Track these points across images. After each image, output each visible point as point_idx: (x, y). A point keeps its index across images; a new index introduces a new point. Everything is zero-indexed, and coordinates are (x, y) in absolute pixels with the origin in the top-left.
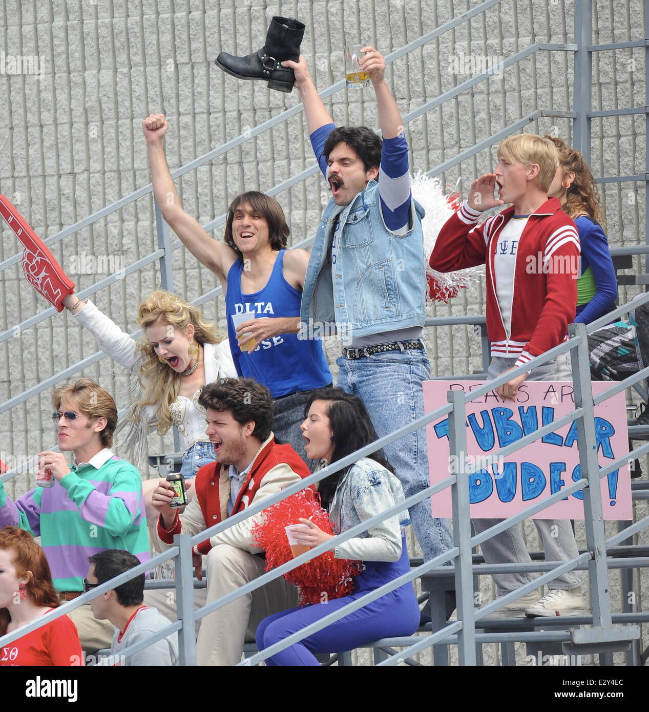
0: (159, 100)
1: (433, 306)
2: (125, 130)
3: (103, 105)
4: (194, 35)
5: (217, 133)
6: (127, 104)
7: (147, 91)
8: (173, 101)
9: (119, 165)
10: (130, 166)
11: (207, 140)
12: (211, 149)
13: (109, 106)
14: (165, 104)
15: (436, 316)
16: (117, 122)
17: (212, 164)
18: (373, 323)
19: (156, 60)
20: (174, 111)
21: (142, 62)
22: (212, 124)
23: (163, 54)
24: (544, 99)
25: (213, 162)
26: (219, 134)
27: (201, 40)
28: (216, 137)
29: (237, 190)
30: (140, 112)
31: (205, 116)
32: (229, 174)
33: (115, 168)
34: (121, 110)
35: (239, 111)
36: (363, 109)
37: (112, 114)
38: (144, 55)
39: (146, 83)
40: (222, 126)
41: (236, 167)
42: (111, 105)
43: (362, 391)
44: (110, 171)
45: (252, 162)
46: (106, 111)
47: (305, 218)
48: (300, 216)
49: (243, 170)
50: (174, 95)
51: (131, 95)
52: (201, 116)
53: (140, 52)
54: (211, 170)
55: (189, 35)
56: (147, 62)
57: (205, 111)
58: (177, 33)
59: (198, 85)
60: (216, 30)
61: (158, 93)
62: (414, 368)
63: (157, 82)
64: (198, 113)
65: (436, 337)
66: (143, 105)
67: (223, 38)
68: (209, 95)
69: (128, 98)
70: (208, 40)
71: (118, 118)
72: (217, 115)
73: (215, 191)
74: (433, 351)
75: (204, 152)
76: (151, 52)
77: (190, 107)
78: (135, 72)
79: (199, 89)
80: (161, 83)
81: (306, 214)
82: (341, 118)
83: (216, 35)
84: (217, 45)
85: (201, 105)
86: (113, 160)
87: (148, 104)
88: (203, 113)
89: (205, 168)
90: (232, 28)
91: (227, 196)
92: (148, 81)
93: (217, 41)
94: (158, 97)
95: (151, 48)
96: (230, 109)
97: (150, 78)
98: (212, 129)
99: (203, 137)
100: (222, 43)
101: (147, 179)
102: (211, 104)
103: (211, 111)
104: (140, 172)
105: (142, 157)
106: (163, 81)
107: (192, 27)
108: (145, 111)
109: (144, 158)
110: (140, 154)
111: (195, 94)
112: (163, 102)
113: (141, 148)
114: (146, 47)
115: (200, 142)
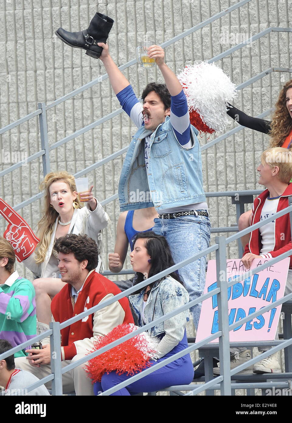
0: (42, 59)
1: (207, 186)
2: (22, 78)
3: (8, 63)
4: (64, 21)
5: (77, 80)
6: (23, 62)
7: (35, 54)
8: (51, 60)
9: (18, 99)
10: (24, 100)
11: (71, 84)
12: (74, 90)
13: (12, 63)
14: (46, 62)
15: (208, 191)
16: (17, 73)
17: (74, 99)
18: (175, 201)
19: (41, 36)
20: (52, 66)
21: (32, 37)
22: (74, 74)
23: (45, 32)
24: (275, 61)
25: (75, 98)
26: (78, 81)
27: (68, 24)
28: (77, 83)
29: (89, 114)
30: (31, 67)
31: (70, 70)
32: (84, 105)
33: (15, 101)
34: (19, 66)
35: (91, 66)
37: (14, 68)
38: (34, 32)
39: (35, 50)
40: (80, 75)
41: (89, 101)
42: (14, 63)
43: (169, 236)
44: (13, 102)
45: (98, 97)
46: (11, 66)
47: (130, 131)
48: (127, 131)
49: (93, 102)
50: (51, 57)
51: (26, 56)
52: (68, 69)
53: (31, 31)
54: (73, 102)
55: (61, 21)
56: (36, 36)
57: (70, 67)
58: (54, 20)
59: (66, 51)
60: (77, 18)
61: (42, 56)
62: (202, 227)
63: (41, 49)
64: (66, 68)
66: (32, 63)
67: (81, 23)
68: (72, 57)
69: (24, 58)
70: (73, 24)
71: (17, 71)
72: (77, 69)
73: (76, 115)
75: (69, 91)
76: (38, 31)
77: (61, 64)
78: (28, 43)
79: (67, 53)
80: (44, 50)
81: (130, 129)
82: (152, 71)
83: (77, 21)
84: (78, 27)
85: (68, 63)
86: (14, 96)
87: (35, 62)
88: (69, 68)
89: (70, 101)
90: (87, 17)
91: (83, 118)
92: (36, 48)
93: (78, 25)
94: (42, 58)
95: (38, 28)
96: (86, 65)
97: (37, 46)
98: (74, 77)
99: (69, 82)
100: (81, 25)
101: (35, 107)
102: (74, 62)
103: (74, 66)
104: (31, 103)
105: (32, 94)
106: (45, 48)
107: (63, 16)
108: (34, 67)
109: (33, 95)
110: (31, 92)
111: (65, 56)
112: (45, 61)
113: (32, 88)
114: (35, 28)
115: (67, 85)
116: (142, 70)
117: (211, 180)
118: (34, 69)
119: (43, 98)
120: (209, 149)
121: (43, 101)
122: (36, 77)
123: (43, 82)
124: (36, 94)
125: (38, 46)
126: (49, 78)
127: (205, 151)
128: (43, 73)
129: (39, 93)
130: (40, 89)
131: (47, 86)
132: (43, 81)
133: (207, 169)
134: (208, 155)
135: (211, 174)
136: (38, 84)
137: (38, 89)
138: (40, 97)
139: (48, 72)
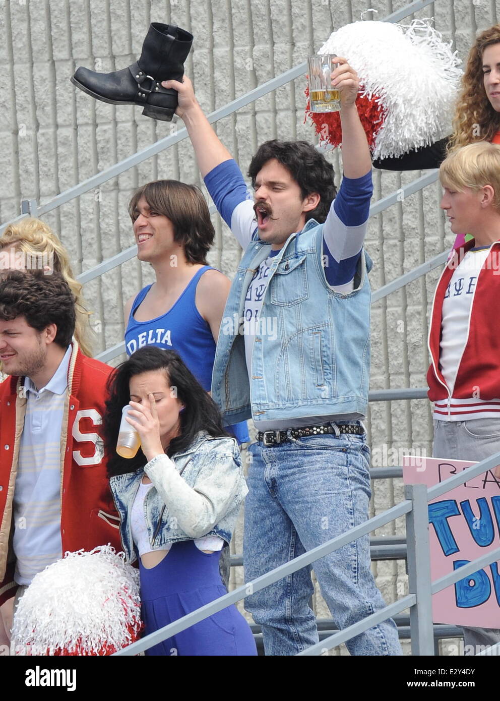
0: (30, 107)
1: (385, 375)
4: (77, 23)
5: (105, 150)
7: (14, 95)
8: (49, 109)
11: (92, 160)
12: (98, 172)
14: (38, 113)
15: (389, 387)
18: (300, 403)
19: (27, 56)
20: (51, 121)
21: (8, 58)
22: (98, 138)
23: (35, 48)
26: (108, 152)
27: (85, 30)
28: (105, 156)
30: (6, 123)
31: (90, 128)
35: (134, 121)
36: (296, 119)
38: (11, 49)
39: (13, 86)
40: (112, 140)
43: (283, 489)
47: (220, 260)
48: (214, 259)
50: (50, 102)
52: (85, 128)
53: (6, 45)
55: (69, 23)
56: (15, 58)
57: (90, 122)
58: (54, 21)
60: (105, 16)
61: (29, 99)
62: (351, 457)
63: (27, 84)
64: (82, 125)
65: (390, 415)
66: (9, 115)
67: (114, 27)
70: (95, 29)
72: (105, 127)
73: (103, 226)
74: (387, 433)
75: (88, 175)
76: (20, 45)
77: (71, 117)
80: (33, 86)
81: (221, 255)
82: (266, 131)
83: (105, 24)
84: (106, 36)
85: (85, 114)
87: (15, 112)
88: (87, 124)
90: (125, 14)
91: (119, 232)
92: (16, 83)
93: (106, 31)
94: (29, 104)
95: (21, 39)
96: (124, 119)
97: (18, 79)
98: (99, 145)
99: (88, 156)
100: (113, 33)
101: (15, 211)
102: (97, 112)
103: (98, 121)
104: (6, 201)
105: (8, 182)
106: (35, 82)
107: (73, 13)
108: (12, 122)
109: (12, 183)
110: (5, 177)
111: (78, 100)
112: (36, 110)
113: (8, 170)
114: (13, 38)
115: (84, 162)
116: (244, 128)
117: (395, 363)
118: (13, 127)
119: (32, 191)
120: (390, 297)
121: (34, 196)
122: (16, 144)
123: (32, 156)
124: (18, 182)
125: (20, 78)
126: (44, 146)
127: (381, 302)
128: (33, 137)
129: (24, 180)
130: (27, 171)
131: (40, 165)
132: (30, 153)
133: (386, 341)
134: (389, 310)
135: (395, 350)
136: (21, 161)
137: (21, 172)
138: (26, 188)
139: (43, 134)
